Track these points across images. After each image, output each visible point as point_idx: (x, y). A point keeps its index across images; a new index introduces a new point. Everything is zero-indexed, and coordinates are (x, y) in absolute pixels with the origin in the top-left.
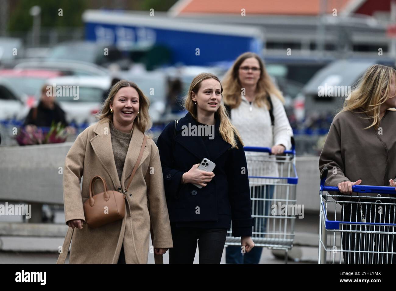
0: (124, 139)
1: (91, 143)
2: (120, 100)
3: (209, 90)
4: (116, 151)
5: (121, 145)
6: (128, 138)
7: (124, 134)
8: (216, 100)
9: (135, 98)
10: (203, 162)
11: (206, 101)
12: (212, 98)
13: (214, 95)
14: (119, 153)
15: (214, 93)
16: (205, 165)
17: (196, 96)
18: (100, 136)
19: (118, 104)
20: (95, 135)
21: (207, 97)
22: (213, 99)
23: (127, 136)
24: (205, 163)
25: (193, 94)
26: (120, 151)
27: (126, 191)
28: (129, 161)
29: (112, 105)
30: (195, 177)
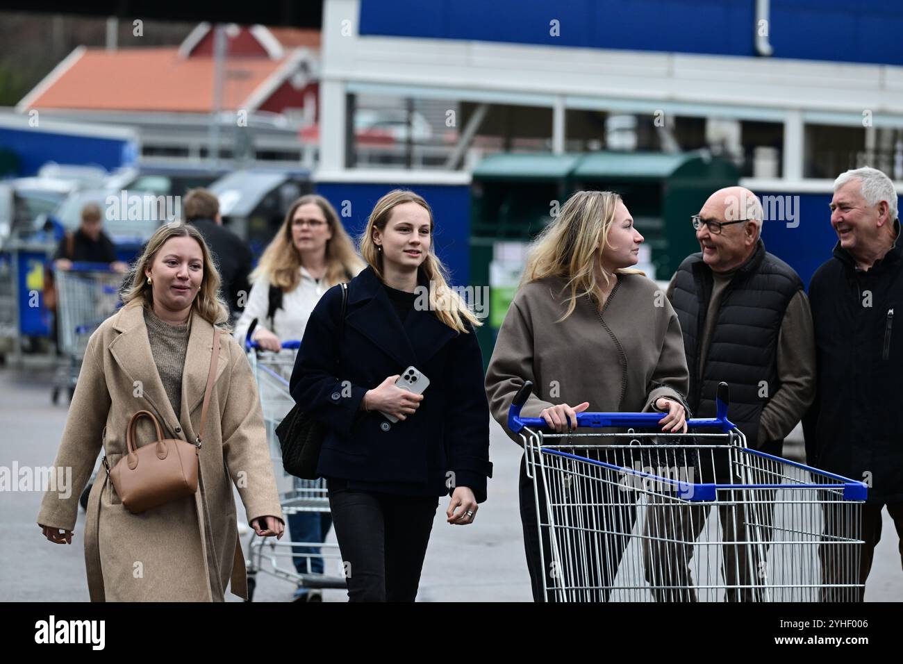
0: (175, 338)
1: (112, 351)
2: (166, 262)
3: (406, 226)
4: (161, 362)
5: (171, 348)
6: (183, 335)
7: (174, 328)
8: (420, 245)
10: (406, 373)
11: (399, 246)
12: (411, 241)
13: (416, 236)
14: (167, 364)
15: (416, 231)
16: (410, 379)
17: (380, 235)
18: (125, 335)
19: (161, 268)
20: (116, 334)
21: (402, 238)
22: (414, 244)
23: (181, 331)
24: (411, 376)
25: (375, 232)
26: (169, 361)
28: (191, 379)
29: (150, 270)
30: (389, 401)
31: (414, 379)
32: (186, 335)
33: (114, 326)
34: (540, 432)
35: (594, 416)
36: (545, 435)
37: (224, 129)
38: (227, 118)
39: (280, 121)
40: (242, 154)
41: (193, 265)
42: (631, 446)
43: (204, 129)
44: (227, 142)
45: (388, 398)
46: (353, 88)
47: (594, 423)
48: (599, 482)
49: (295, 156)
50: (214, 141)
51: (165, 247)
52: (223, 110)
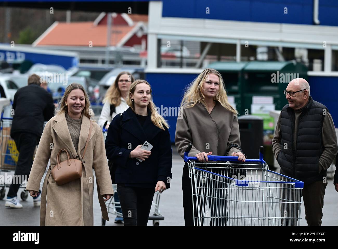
0: (76, 124)
1: (54, 128)
2: (71, 98)
3: (141, 91)
4: (72, 132)
5: (75, 127)
6: (79, 122)
7: (76, 120)
8: (147, 98)
9: (82, 97)
10: (145, 144)
11: (139, 99)
12: (143, 96)
14: (74, 133)
15: (145, 93)
16: (146, 146)
17: (133, 96)
18: (59, 123)
19: (70, 101)
20: (56, 122)
21: (140, 96)
23: (78, 121)
24: (146, 145)
25: (131, 94)
26: (75, 132)
27: (83, 159)
28: (82, 138)
29: (66, 101)
30: (139, 154)
31: (147, 146)
32: (80, 123)
33: (55, 120)
34: (194, 162)
35: (214, 157)
36: (196, 163)
37: (111, 53)
38: (112, 49)
39: (133, 50)
40: (118, 62)
41: (81, 99)
42: (227, 168)
43: (103, 53)
44: (112, 58)
45: (139, 153)
46: (160, 37)
47: (214, 159)
48: (215, 181)
49: (138, 63)
50: (107, 57)
51: (71, 93)
52: (111, 45)
